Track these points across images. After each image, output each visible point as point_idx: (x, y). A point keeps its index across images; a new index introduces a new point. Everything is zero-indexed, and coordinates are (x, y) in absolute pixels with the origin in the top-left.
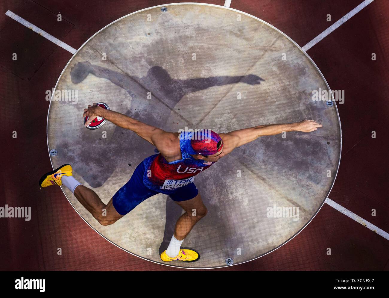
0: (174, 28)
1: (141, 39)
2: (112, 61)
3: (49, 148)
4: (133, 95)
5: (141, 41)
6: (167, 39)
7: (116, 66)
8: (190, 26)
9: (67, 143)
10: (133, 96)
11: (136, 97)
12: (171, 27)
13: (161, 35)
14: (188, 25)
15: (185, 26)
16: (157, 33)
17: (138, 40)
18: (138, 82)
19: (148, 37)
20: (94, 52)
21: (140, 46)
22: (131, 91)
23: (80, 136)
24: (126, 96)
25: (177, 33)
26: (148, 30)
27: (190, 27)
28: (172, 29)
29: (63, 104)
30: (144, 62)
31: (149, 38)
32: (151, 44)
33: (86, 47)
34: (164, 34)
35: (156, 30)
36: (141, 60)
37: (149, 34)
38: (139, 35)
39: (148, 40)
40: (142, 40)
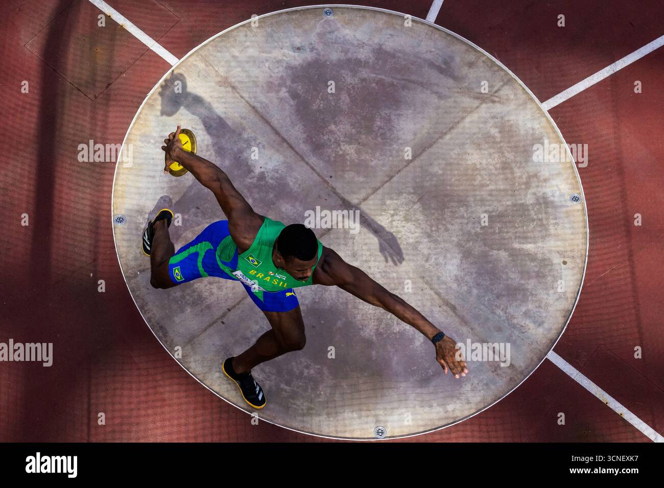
0: (339, 45)
1: (284, 56)
2: (232, 85)
3: (113, 211)
4: (260, 143)
5: (285, 58)
6: (325, 62)
7: (238, 93)
8: (366, 45)
9: (144, 207)
10: (260, 146)
11: (264, 148)
12: (335, 43)
13: (318, 54)
14: (364, 43)
15: (358, 44)
16: (312, 50)
17: (280, 58)
18: (272, 124)
19: (296, 54)
20: (207, 66)
21: (282, 66)
22: (258, 137)
23: (166, 199)
24: (248, 143)
25: (343, 54)
26: (298, 41)
27: (366, 47)
28: (336, 45)
29: (145, 144)
30: (285, 92)
31: (298, 56)
32: (299, 65)
33: (194, 57)
34: (322, 53)
35: (311, 44)
36: (280, 90)
37: (299, 49)
38: (282, 48)
39: (295, 59)
40: (287, 57)
